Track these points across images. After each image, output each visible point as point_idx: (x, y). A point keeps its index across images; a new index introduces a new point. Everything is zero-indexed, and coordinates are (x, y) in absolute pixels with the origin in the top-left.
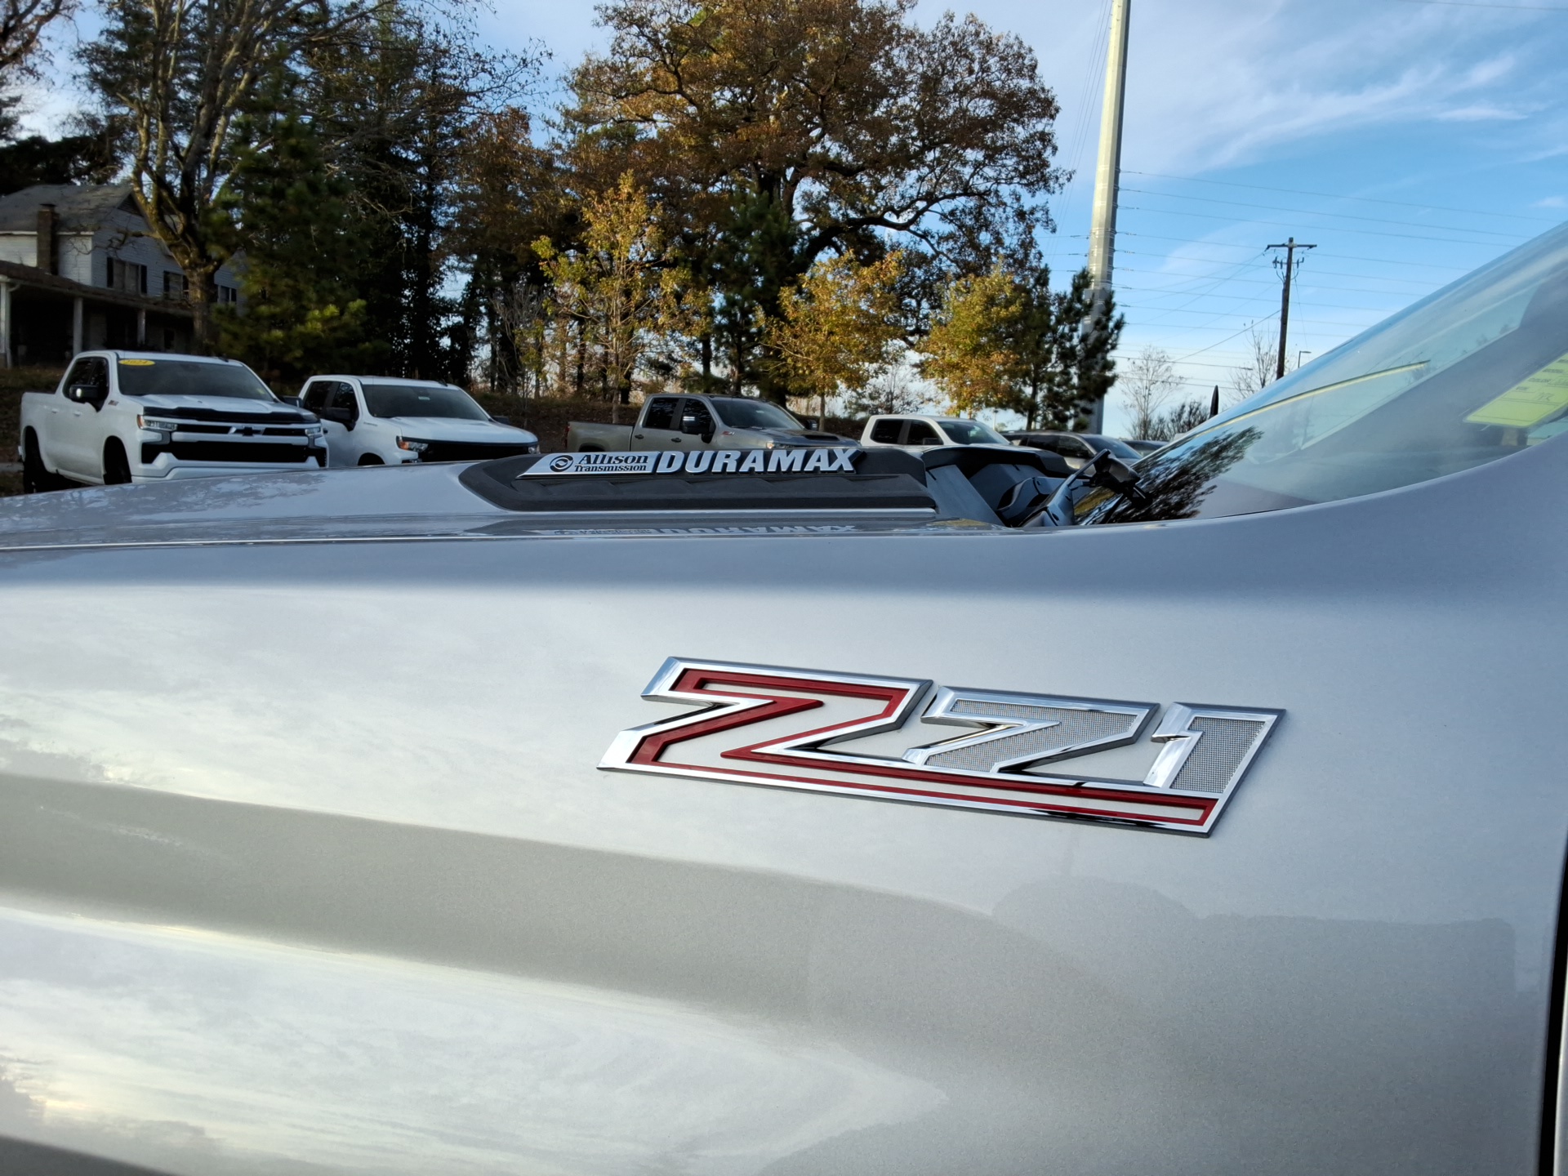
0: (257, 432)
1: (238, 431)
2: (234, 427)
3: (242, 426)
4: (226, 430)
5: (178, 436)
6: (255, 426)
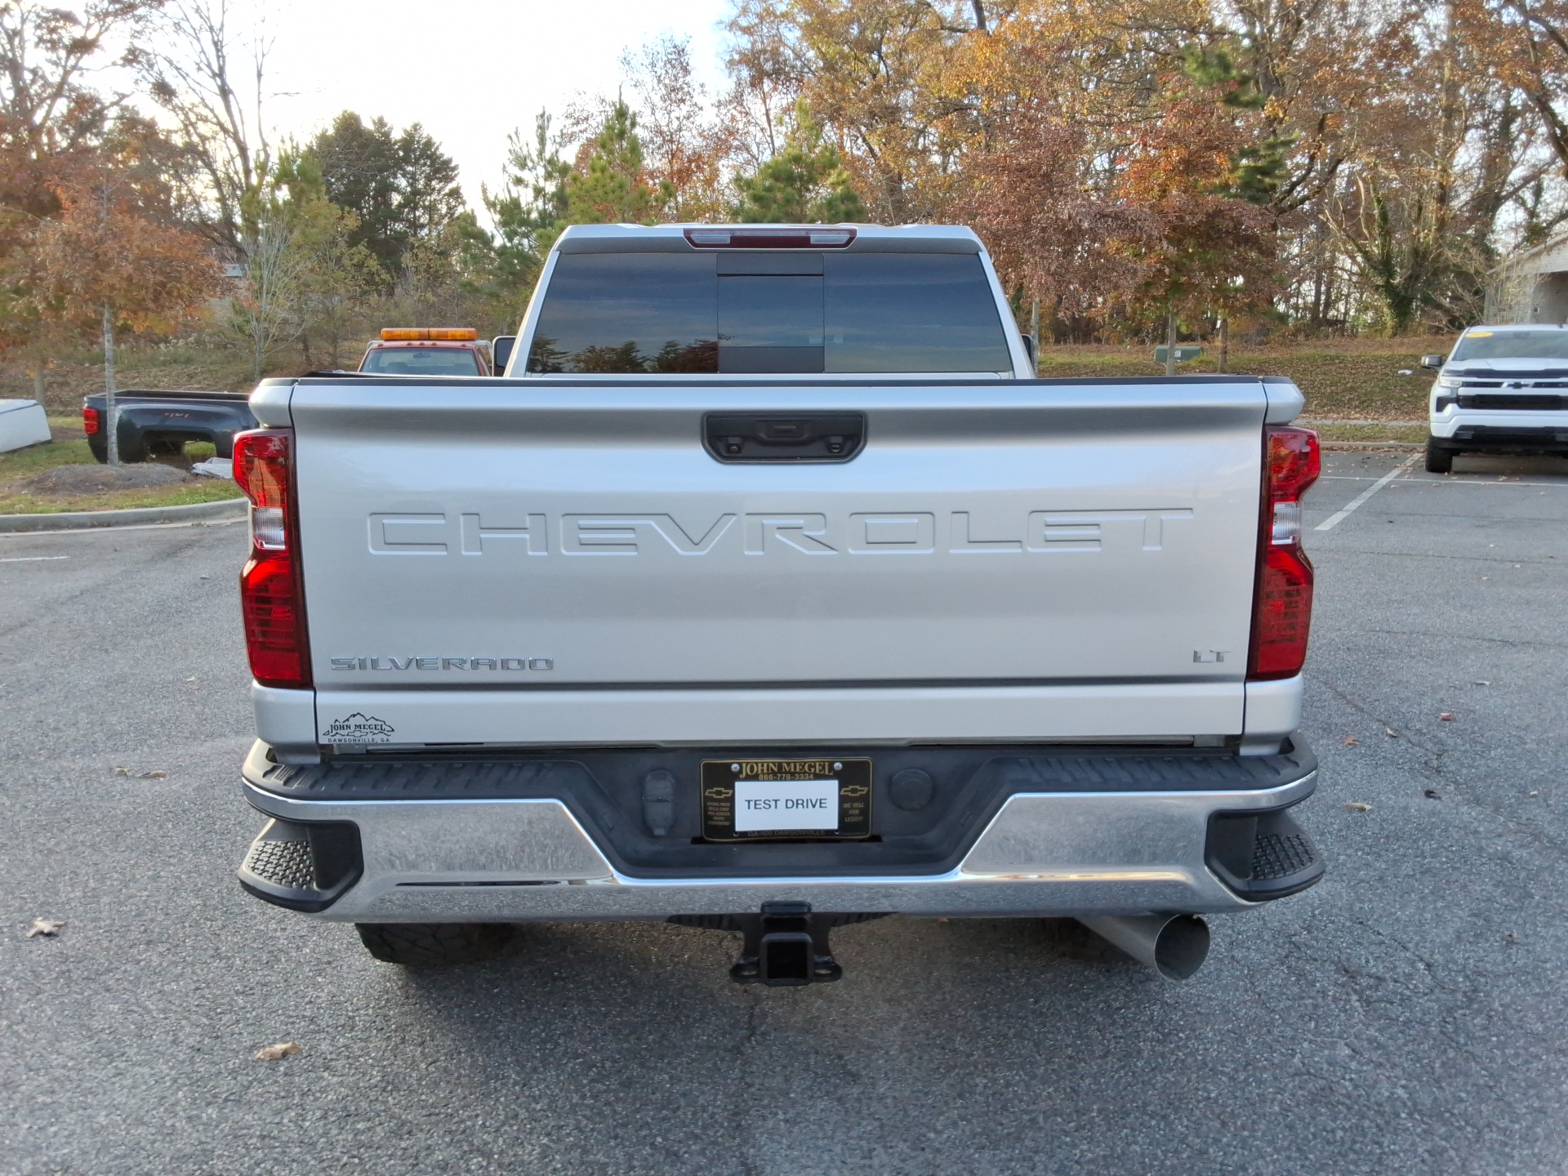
0: (1526, 386)
1: (1510, 385)
2: (1506, 382)
3: (1512, 381)
4: (1498, 385)
5: (1463, 391)
6: (1523, 381)
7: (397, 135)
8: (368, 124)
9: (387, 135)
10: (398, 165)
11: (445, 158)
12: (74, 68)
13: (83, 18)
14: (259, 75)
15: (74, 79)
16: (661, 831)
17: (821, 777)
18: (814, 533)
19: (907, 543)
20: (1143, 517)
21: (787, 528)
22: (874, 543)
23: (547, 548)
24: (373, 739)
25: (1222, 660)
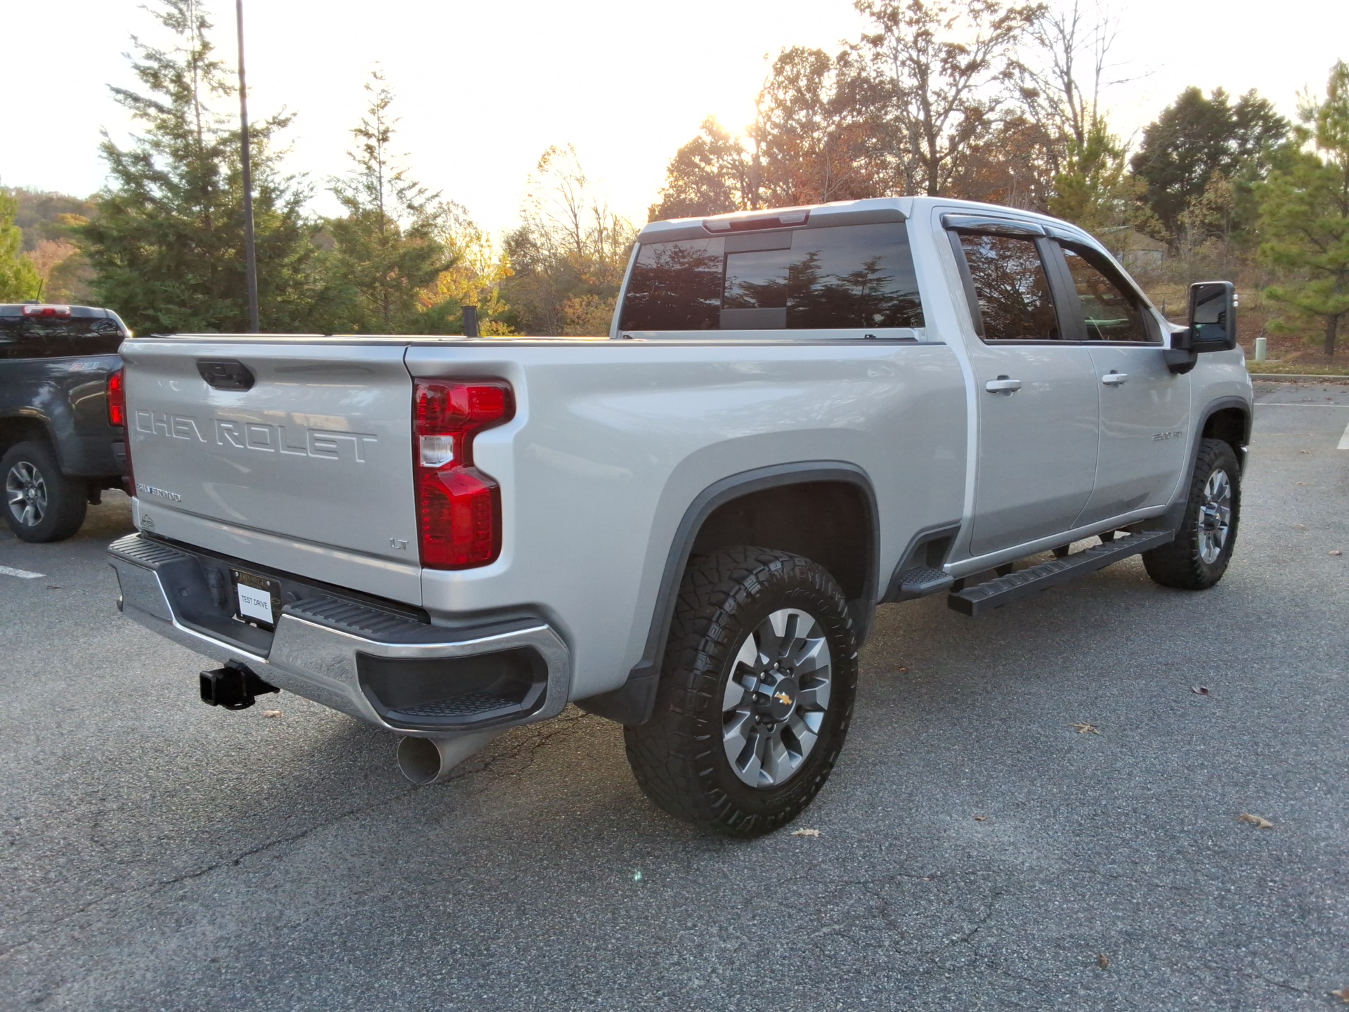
7: (1233, 102)
8: (1207, 96)
9: (1223, 103)
10: (1228, 130)
11: (1278, 116)
12: (965, 87)
13: (973, 48)
14: (1098, 71)
15: (964, 95)
16: (216, 605)
17: (264, 589)
18: (236, 434)
19: (265, 444)
20: (355, 439)
21: (228, 430)
22: (255, 443)
23: (170, 432)
24: (151, 529)
25: (405, 548)
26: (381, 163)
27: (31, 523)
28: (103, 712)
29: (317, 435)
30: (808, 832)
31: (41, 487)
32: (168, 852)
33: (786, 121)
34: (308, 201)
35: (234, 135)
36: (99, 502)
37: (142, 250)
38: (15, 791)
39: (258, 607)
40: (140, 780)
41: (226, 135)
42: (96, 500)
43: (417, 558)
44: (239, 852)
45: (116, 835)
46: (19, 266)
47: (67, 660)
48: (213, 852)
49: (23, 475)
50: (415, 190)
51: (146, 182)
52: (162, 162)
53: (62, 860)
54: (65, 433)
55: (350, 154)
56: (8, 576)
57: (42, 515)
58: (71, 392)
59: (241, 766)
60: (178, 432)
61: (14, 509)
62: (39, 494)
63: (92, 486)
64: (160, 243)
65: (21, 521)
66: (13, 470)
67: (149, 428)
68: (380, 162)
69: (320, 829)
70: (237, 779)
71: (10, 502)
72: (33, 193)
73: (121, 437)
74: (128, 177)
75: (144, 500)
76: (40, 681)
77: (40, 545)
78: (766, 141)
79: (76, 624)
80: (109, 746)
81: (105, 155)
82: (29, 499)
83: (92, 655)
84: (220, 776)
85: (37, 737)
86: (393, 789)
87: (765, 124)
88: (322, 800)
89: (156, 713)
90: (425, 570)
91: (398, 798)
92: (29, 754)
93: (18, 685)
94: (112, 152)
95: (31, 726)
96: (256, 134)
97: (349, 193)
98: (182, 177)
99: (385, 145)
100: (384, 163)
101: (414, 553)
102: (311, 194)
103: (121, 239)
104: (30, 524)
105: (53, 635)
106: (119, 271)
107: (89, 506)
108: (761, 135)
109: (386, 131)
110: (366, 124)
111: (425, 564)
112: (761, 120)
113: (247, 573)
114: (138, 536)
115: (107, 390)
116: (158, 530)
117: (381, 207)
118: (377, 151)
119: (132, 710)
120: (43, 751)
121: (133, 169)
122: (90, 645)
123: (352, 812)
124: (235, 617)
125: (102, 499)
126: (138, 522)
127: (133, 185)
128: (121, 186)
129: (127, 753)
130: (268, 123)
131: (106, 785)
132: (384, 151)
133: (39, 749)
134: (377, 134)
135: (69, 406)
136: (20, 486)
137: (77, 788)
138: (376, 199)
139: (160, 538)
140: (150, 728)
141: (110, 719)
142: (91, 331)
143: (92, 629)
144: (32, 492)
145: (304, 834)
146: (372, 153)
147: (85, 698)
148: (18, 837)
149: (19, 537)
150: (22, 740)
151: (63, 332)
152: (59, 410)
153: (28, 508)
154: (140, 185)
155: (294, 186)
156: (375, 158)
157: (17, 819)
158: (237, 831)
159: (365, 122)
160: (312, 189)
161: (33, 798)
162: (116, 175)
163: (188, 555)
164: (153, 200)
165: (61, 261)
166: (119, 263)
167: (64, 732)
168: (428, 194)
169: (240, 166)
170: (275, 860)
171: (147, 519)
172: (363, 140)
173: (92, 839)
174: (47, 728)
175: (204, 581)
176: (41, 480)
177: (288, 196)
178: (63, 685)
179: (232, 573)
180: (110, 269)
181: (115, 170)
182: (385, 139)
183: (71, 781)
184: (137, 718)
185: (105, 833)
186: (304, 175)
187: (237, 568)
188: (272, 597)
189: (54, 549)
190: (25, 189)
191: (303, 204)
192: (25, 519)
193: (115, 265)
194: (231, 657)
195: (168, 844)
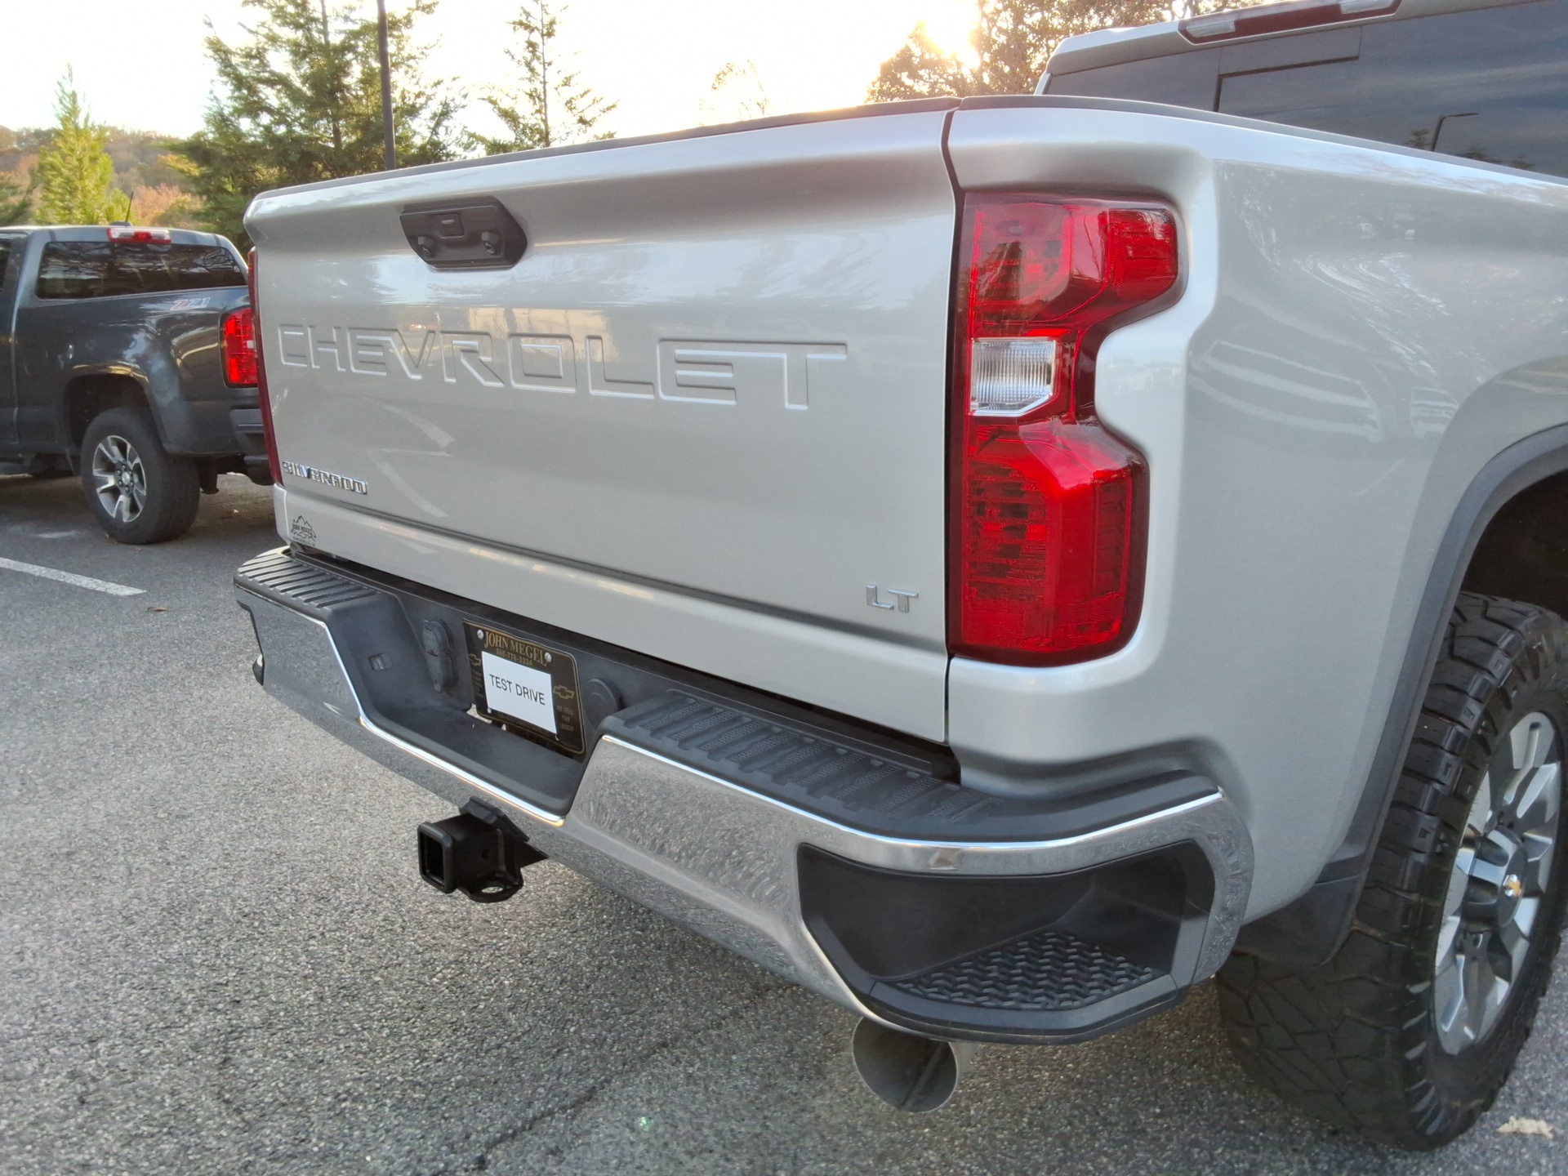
16: (438, 687)
17: (538, 666)
18: (486, 359)
19: (554, 378)
20: (785, 356)
21: (468, 351)
22: (530, 376)
23: (345, 364)
24: (309, 542)
25: (907, 610)
26: (546, 65)
27: (126, 517)
28: (231, 822)
29: (682, 352)
30: (1529, 1126)
31: (137, 469)
32: (357, 1133)
33: (1016, 26)
34: (460, 111)
35: (366, 29)
36: (217, 491)
37: (257, 174)
38: (90, 980)
39: (524, 699)
40: (295, 962)
41: (357, 27)
42: (211, 488)
43: (937, 630)
44: (484, 1138)
45: (262, 1087)
46: (112, 204)
47: (175, 726)
48: (436, 1133)
49: (115, 455)
50: (588, 99)
51: (261, 87)
52: (280, 62)
53: (168, 1147)
54: (167, 397)
55: (508, 52)
56: (94, 591)
57: (141, 507)
58: (175, 341)
59: (458, 933)
60: (363, 362)
61: (104, 499)
62: (136, 480)
63: (206, 470)
64: (280, 164)
65: (114, 515)
66: (101, 446)
67: (303, 357)
68: (544, 63)
69: (616, 1083)
70: (456, 961)
71: (99, 490)
72: (129, 133)
73: (254, 378)
74: (239, 82)
75: (296, 491)
76: (135, 761)
77: (139, 548)
78: (989, 52)
79: (188, 667)
80: (243, 888)
81: (210, 53)
82: (122, 485)
83: (212, 719)
84: (427, 956)
85: (129, 868)
86: (723, 993)
87: (990, 29)
88: (607, 1016)
89: (312, 824)
90: (956, 662)
91: (735, 1013)
92: (116, 902)
93: (102, 769)
94: (219, 50)
95: (120, 847)
96: (395, 25)
97: (506, 104)
98: (305, 79)
99: (549, 41)
100: (550, 64)
101: (932, 619)
102: (464, 102)
103: (232, 159)
104: (125, 520)
105: (154, 684)
106: (231, 199)
107: (202, 495)
108: (985, 43)
109: (552, 23)
110: (528, 14)
111: (956, 647)
112: (985, 25)
113: (500, 635)
114: (286, 552)
115: (222, 340)
116: (322, 545)
117: (545, 121)
118: (540, 50)
119: (276, 818)
120: (137, 896)
121: (244, 72)
122: (209, 701)
123: (665, 1045)
124: (473, 712)
125: (219, 486)
126: (284, 527)
127: (245, 92)
128: (230, 94)
129: (271, 903)
130: (410, 9)
131: (241, 971)
132: (549, 49)
133: (131, 891)
134: (540, 28)
135: (172, 361)
136: (111, 468)
137: (192, 976)
138: (539, 111)
139: (324, 557)
140: (304, 853)
141: (241, 835)
142: (197, 266)
143: (211, 675)
144: (126, 477)
145: (591, 1095)
146: (534, 52)
147: (203, 795)
148: (92, 1087)
149: (112, 536)
150: (104, 872)
151: (164, 265)
152: (159, 365)
153: (122, 498)
154: (253, 91)
155: (441, 94)
156: (538, 58)
157: (92, 1041)
158: (472, 1084)
159: (525, 12)
160: (465, 96)
161: (121, 996)
162: (225, 79)
163: (381, 591)
164: (269, 110)
165: (162, 211)
166: (230, 190)
167: (171, 858)
168: (604, 105)
169: (376, 65)
170: (551, 1159)
171: (301, 523)
172: (523, 34)
173: (220, 1095)
174: (143, 850)
175: (414, 643)
176: (138, 460)
177: (435, 107)
178: (166, 771)
179: (470, 632)
180: (220, 196)
181: (223, 73)
182: (550, 34)
183: (185, 959)
184: (285, 834)
185: (241, 1083)
186: (454, 79)
187: (480, 622)
188: (554, 683)
189: (156, 553)
190: (119, 128)
191: (453, 114)
192: (119, 513)
193: (226, 191)
194: (475, 794)
195: (353, 1112)
